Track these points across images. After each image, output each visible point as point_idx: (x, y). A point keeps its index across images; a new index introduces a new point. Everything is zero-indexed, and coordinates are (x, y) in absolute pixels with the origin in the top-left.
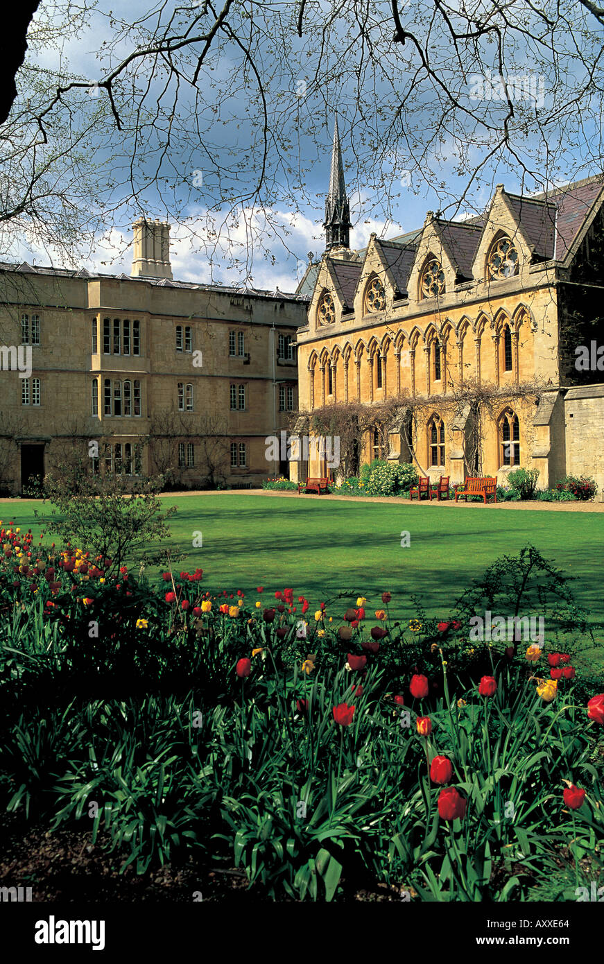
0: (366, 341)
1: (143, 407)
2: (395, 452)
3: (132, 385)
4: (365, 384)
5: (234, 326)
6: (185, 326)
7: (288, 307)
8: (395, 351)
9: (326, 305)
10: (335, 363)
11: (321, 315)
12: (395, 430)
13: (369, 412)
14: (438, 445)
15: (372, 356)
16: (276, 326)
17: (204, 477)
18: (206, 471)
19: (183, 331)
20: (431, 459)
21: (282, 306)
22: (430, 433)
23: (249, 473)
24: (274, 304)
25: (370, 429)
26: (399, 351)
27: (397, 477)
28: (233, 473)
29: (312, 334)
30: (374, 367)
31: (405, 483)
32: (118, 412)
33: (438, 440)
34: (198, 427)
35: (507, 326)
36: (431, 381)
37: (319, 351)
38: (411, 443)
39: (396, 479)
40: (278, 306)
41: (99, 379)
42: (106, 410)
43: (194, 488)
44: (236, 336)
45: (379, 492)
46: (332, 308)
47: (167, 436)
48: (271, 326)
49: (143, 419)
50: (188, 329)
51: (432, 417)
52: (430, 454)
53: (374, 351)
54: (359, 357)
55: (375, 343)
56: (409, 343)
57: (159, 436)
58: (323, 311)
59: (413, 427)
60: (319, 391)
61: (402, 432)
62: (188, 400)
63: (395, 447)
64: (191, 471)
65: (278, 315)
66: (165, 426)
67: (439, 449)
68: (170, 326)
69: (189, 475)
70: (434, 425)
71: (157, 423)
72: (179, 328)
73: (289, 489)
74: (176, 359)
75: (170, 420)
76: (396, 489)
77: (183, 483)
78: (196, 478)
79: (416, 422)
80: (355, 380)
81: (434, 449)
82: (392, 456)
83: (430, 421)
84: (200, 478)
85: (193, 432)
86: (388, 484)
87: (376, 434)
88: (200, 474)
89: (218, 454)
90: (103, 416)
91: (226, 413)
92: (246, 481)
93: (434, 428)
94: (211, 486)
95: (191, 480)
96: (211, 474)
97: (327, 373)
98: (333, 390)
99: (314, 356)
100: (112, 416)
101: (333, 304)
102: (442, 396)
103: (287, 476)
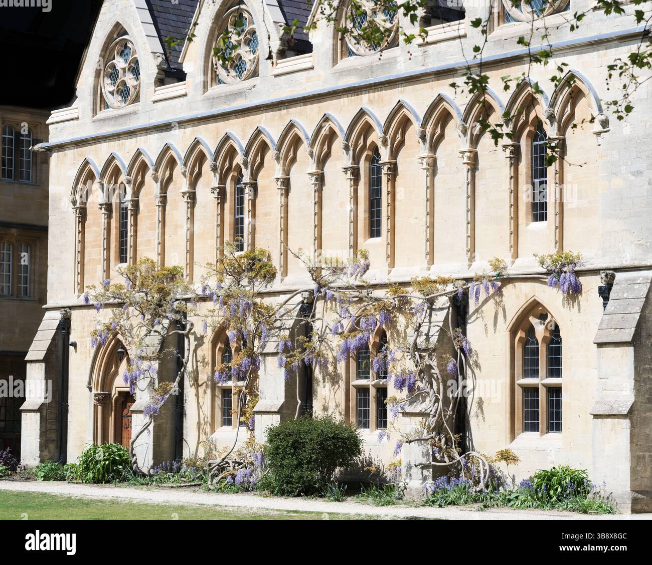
0: (209, 147)
8: (278, 170)
9: (120, 63)
10: (136, 193)
11: (108, 86)
15: (223, 180)
20: (353, 414)
26: (287, 171)
29: (82, 128)
30: (226, 206)
35: (538, 123)
36: (360, 239)
37: (98, 164)
46: (135, 70)
52: (353, 403)
53: (229, 169)
54: (194, 183)
55: (232, 152)
56: (311, 154)
58: (113, 75)
60: (95, 253)
80: (183, 233)
97: (115, 215)
98: (130, 253)
99: (86, 175)
101: (135, 61)
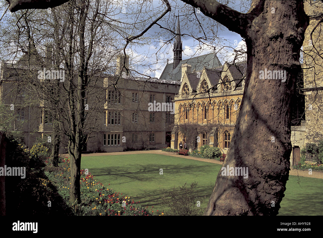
0: (201, 103)
1: (121, 121)
2: (212, 142)
3: (117, 114)
4: (200, 117)
5: (152, 93)
6: (135, 93)
7: (170, 86)
8: (212, 107)
9: (186, 88)
10: (189, 109)
11: (184, 92)
12: (212, 135)
13: (202, 127)
14: (228, 141)
15: (203, 108)
16: (165, 93)
17: (141, 145)
18: (141, 143)
19: (135, 95)
20: (224, 145)
21: (168, 86)
22: (224, 136)
23: (155, 144)
24: (165, 85)
25: (202, 133)
26: (213, 107)
27: (214, 152)
28: (150, 144)
29: (180, 98)
30: (204, 112)
31: (217, 154)
32: (113, 123)
33: (228, 139)
34: (139, 128)
36: (225, 119)
37: (183, 104)
38: (217, 140)
39: (214, 153)
40: (167, 86)
41: (107, 112)
42: (109, 123)
43: (137, 150)
44: (152, 96)
45: (207, 157)
46: (188, 90)
47: (128, 131)
48: (164, 93)
49: (121, 126)
50: (136, 94)
51: (225, 131)
52: (224, 144)
53: (204, 106)
54: (198, 108)
55: (204, 104)
56: (217, 105)
57: (126, 131)
58: (185, 90)
59: (218, 134)
60: (182, 118)
61: (214, 136)
62: (136, 119)
63: (212, 140)
64: (136, 143)
65: (166, 89)
66: (128, 128)
67: (228, 142)
68: (130, 93)
69: (135, 145)
70: (226, 134)
71: (125, 127)
72: (133, 94)
73: (171, 151)
74: (132, 105)
75: (130, 126)
76: (214, 156)
77: (134, 147)
78: (138, 146)
79: (219, 132)
81: (226, 142)
82: (210, 143)
83: (225, 132)
84: (139, 146)
85: (137, 130)
86: (211, 155)
87: (204, 135)
88: (139, 145)
89: (145, 138)
90: (108, 125)
91: (148, 123)
92: (154, 147)
93: (226, 135)
94: (143, 149)
95: (136, 147)
96: (143, 144)
97: (185, 112)
98: (188, 118)
99: (181, 105)
100: (111, 125)
101: (188, 88)
102: (230, 125)
103: (170, 146)
